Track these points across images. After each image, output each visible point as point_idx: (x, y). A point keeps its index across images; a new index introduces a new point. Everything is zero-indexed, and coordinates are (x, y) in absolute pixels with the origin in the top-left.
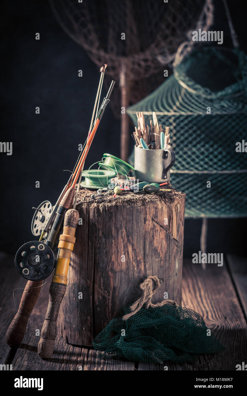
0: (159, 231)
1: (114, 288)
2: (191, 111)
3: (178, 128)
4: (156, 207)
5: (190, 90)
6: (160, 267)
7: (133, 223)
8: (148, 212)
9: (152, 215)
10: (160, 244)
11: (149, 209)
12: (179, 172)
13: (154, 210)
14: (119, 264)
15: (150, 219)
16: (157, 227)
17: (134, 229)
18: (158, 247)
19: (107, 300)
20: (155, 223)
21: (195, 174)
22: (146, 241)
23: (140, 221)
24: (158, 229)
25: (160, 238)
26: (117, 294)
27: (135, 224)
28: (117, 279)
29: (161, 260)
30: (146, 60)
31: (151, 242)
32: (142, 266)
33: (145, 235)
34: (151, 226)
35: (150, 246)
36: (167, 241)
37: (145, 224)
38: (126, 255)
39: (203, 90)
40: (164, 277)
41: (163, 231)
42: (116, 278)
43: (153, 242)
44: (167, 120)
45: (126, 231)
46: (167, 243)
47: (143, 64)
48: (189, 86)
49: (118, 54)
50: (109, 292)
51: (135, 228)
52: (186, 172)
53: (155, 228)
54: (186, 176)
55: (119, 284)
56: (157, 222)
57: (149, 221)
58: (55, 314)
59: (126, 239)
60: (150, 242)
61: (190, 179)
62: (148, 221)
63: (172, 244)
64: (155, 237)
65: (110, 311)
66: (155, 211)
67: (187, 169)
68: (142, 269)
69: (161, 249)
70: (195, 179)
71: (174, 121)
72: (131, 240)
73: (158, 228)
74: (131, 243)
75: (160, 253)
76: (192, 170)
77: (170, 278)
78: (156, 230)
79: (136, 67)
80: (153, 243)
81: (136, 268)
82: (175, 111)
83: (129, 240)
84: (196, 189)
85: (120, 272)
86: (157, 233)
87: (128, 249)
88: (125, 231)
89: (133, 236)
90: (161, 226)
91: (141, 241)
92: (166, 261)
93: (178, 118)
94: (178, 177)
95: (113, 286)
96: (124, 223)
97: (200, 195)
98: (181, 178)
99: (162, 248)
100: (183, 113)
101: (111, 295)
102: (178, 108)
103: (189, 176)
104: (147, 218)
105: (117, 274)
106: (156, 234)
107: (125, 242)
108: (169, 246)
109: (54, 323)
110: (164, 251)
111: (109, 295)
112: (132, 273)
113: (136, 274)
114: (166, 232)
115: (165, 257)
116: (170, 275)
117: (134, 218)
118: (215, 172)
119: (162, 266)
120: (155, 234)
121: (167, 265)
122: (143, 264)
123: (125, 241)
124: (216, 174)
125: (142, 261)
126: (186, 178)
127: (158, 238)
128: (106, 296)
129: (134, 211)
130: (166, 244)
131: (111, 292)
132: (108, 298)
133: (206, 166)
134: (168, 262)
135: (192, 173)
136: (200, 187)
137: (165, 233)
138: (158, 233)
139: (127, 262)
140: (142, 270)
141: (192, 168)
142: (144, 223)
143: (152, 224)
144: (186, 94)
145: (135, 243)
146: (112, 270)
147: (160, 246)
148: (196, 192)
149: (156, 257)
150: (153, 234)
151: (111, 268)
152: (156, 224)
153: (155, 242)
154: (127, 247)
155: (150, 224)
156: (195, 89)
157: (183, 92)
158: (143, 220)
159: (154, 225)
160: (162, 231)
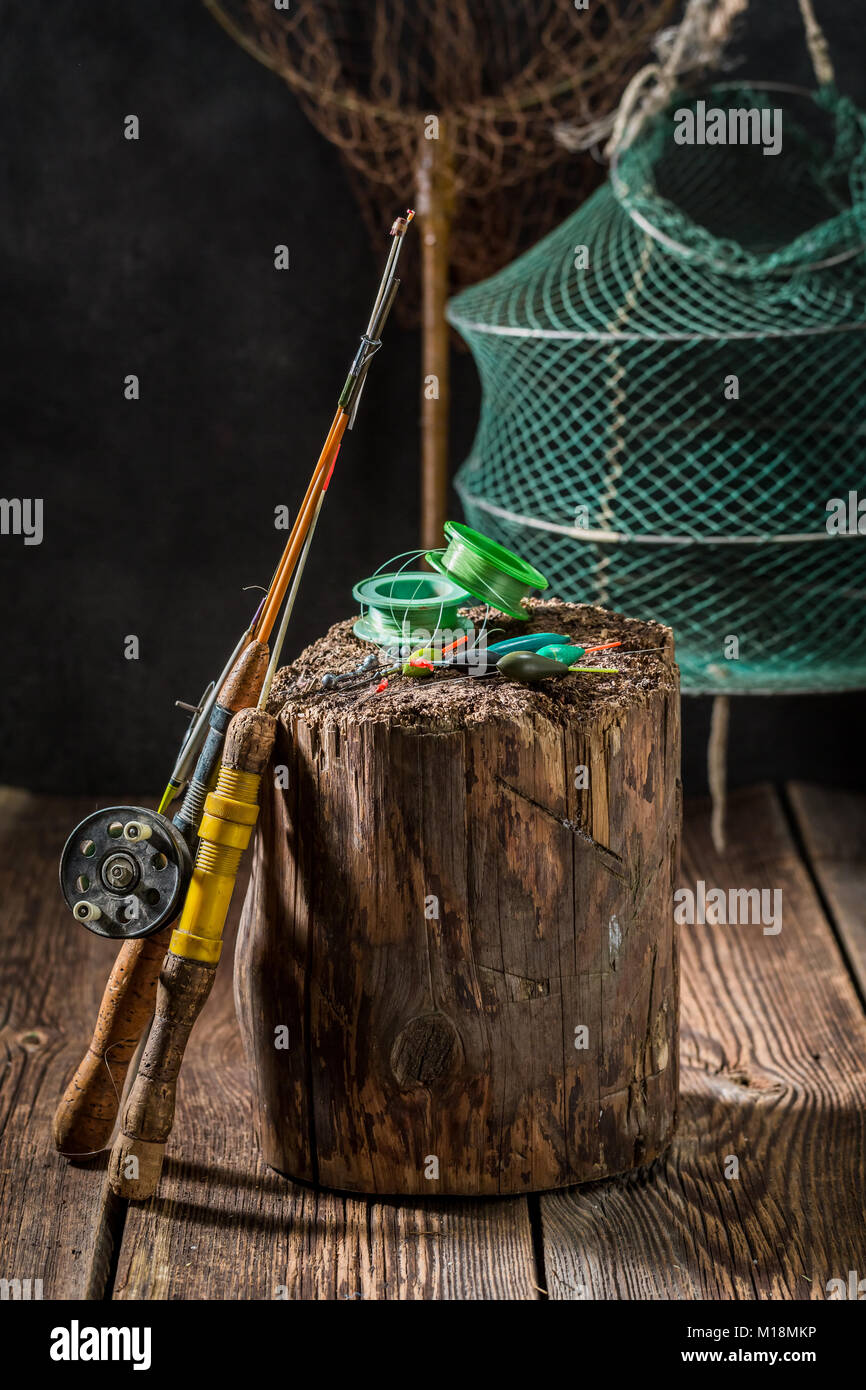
0: (524, 819)
1: (367, 1001)
2: (680, 327)
3: (634, 386)
4: (511, 736)
5: (672, 246)
6: (535, 940)
7: (425, 788)
8: (480, 755)
9: (493, 764)
10: (533, 864)
11: (482, 742)
12: (641, 538)
13: (503, 749)
14: (382, 922)
15: (489, 778)
16: (519, 806)
17: (428, 806)
18: (525, 874)
19: (345, 1038)
20: (506, 791)
21: (696, 547)
22: (474, 849)
23: (448, 784)
24: (521, 812)
25: (529, 841)
26: (372, 1020)
27: (433, 791)
28: (375, 968)
29: (538, 917)
30: (506, 128)
31: (496, 855)
32: (461, 933)
33: (470, 830)
34: (492, 799)
35: (490, 869)
36: (561, 855)
37: (469, 791)
38: (405, 892)
39: (715, 245)
40: (553, 974)
41: (543, 819)
42: (371, 967)
43: (501, 855)
44: (595, 359)
45: (403, 813)
46: (563, 860)
47: (494, 138)
48: (664, 230)
49: (404, 102)
50: (349, 1012)
51: (434, 805)
52: (666, 538)
53: (509, 807)
54: (664, 552)
55: (381, 988)
56: (514, 790)
57: (485, 784)
58: (167, 1060)
59: (403, 839)
60: (493, 854)
61: (679, 562)
62: (480, 784)
63: (588, 864)
64: (510, 840)
65: (353, 1073)
66: (508, 753)
67: (668, 528)
68: (463, 944)
69: (536, 881)
70: (695, 562)
71: (622, 361)
72: (421, 844)
73: (521, 808)
74: (422, 855)
75: (531, 893)
76: (684, 534)
77: (583, 978)
78: (513, 815)
79: (474, 152)
80: (501, 860)
81: (438, 940)
82: (623, 327)
83: (413, 844)
84: (700, 598)
85: (385, 949)
86: (519, 824)
87: (410, 873)
88: (398, 812)
89: (428, 830)
90: (533, 802)
91: (456, 851)
92: (562, 922)
93: (636, 350)
94: (636, 557)
95: (363, 991)
96: (397, 784)
97: (713, 618)
98: (647, 559)
99: (542, 875)
100: (651, 335)
101: (355, 1023)
102: (631, 312)
103: (676, 551)
104: (477, 773)
105: (377, 954)
106: (515, 829)
107: (399, 850)
108: (571, 869)
109: (163, 1088)
110: (551, 890)
111: (350, 1022)
112: (425, 955)
113: (441, 960)
114: (555, 822)
115: (557, 908)
116: (583, 967)
117: (430, 771)
118: (764, 538)
119: (543, 939)
120: (507, 831)
121: (566, 936)
122: (465, 927)
123: (401, 845)
124: (767, 545)
125: (463, 916)
126: (666, 560)
127: (524, 843)
128: (342, 1023)
129: (428, 747)
130: (559, 864)
131: (354, 1011)
132: (348, 1032)
133: (733, 518)
134: (572, 926)
135: (687, 541)
136: (714, 589)
137: (552, 826)
138: (523, 826)
139: (409, 915)
140: (462, 948)
141: (684, 526)
142: (465, 790)
143: (496, 793)
144: (658, 258)
145: (434, 855)
146: (361, 938)
147: (532, 870)
148: (698, 607)
149: (515, 906)
150: (503, 828)
151: (359, 932)
152: (512, 796)
153: (511, 857)
154: (408, 866)
155: (489, 794)
156: (690, 243)
157: (646, 251)
158: (462, 781)
159: (504, 799)
160: (539, 819)
